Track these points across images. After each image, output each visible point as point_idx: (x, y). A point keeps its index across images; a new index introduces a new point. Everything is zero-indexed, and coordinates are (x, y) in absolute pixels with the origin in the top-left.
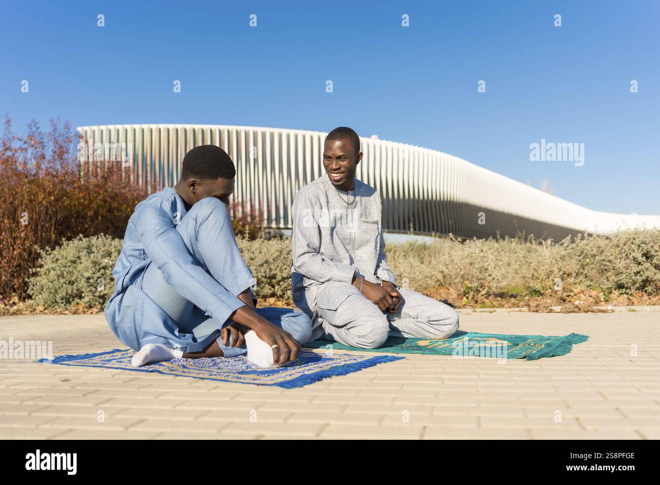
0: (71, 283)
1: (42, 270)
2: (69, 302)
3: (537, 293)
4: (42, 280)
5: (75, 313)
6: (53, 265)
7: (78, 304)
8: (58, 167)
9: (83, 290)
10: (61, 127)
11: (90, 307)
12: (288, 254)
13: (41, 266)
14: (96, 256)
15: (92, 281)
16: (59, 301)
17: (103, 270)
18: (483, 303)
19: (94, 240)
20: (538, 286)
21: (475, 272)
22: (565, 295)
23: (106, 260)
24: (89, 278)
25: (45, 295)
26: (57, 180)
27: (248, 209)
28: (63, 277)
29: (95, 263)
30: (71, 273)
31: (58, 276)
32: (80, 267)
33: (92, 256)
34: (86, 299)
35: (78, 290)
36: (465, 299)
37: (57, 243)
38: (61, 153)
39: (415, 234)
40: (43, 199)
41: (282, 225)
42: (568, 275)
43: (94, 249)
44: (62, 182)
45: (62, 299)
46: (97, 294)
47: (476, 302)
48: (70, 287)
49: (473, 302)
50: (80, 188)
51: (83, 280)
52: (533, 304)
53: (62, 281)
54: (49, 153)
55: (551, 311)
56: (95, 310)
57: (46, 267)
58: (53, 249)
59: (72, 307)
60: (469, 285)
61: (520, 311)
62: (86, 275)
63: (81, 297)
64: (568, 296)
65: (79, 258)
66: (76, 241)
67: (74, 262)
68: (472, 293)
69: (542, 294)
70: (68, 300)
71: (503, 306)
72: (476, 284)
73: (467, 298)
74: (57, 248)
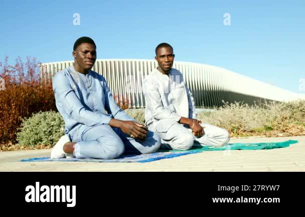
0: (37, 134)
1: (23, 129)
2: (36, 143)
3: (270, 129)
4: (23, 134)
5: (39, 149)
6: (28, 126)
7: (40, 144)
8: (30, 79)
9: (42, 137)
10: (31, 61)
11: (46, 146)
12: (141, 115)
13: (22, 127)
14: (48, 120)
15: (46, 133)
16: (31, 143)
17: (51, 127)
18: (242, 134)
19: (47, 113)
20: (270, 125)
21: (236, 119)
22: (284, 129)
23: (53, 122)
24: (45, 131)
25: (24, 140)
26: (29, 86)
27: (121, 99)
28: (33, 131)
29: (48, 124)
30: (36, 129)
31: (31, 131)
32: (41, 126)
33: (46, 120)
34: (44, 142)
35: (40, 137)
36: (232, 133)
37: (30, 116)
38: (31, 73)
39: (205, 108)
40: (23, 95)
41: (138, 107)
42: (285, 118)
43: (47, 117)
44: (32, 86)
45: (33, 142)
46: (49, 139)
47: (238, 134)
48: (36, 136)
49: (236, 135)
50: (40, 90)
51: (42, 132)
52: (268, 134)
53: (32, 133)
54: (26, 72)
55: (277, 136)
56: (48, 147)
57: (24, 127)
58: (28, 118)
59: (37, 146)
60: (234, 126)
61: (262, 137)
62: (44, 130)
63: (41, 141)
64: (286, 129)
65: (40, 122)
66: (39, 114)
67: (38, 124)
68: (235, 130)
69: (272, 129)
70: (35, 143)
71: (252, 135)
72: (237, 125)
73: (233, 132)
74: (30, 118)
